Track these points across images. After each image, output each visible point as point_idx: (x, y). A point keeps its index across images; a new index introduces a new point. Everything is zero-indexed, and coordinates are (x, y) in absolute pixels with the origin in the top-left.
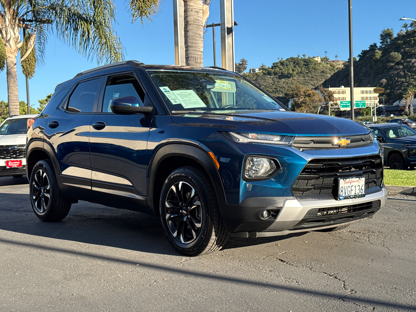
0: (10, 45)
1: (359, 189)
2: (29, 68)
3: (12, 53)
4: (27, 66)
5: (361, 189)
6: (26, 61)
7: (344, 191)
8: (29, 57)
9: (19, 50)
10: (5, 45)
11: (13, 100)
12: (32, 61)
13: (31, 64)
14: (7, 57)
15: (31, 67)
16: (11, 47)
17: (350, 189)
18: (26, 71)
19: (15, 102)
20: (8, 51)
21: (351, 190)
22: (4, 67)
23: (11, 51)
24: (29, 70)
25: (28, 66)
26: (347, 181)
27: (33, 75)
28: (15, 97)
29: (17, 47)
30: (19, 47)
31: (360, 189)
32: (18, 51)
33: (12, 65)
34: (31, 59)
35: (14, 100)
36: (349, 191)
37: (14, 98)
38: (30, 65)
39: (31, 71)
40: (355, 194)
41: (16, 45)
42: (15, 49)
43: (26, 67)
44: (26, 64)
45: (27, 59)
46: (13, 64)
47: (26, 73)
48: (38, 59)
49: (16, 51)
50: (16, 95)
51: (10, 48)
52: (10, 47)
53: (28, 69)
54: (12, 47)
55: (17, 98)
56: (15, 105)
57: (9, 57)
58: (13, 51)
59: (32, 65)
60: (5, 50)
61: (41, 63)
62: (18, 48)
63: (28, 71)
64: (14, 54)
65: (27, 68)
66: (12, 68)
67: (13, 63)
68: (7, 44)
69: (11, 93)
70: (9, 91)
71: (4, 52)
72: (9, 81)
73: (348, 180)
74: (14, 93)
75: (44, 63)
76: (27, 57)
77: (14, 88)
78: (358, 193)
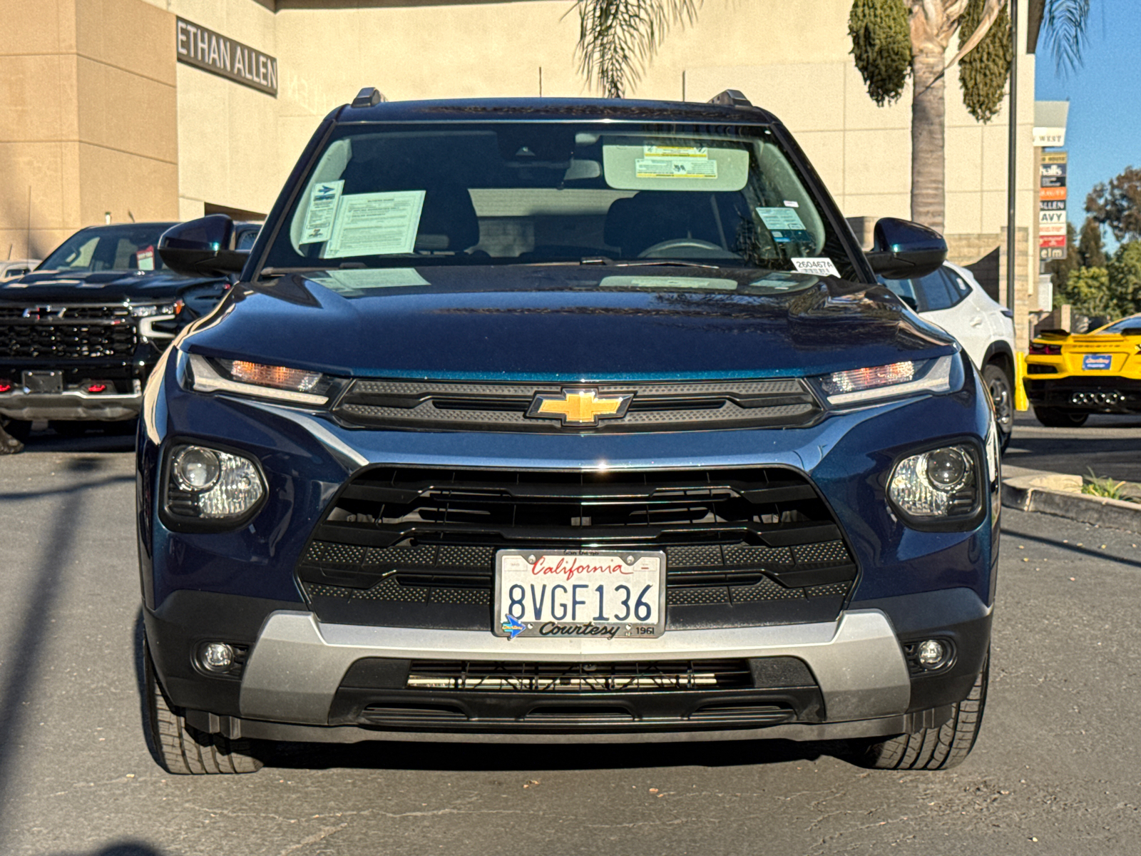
0: (924, 10)
1: (625, 603)
2: (981, 86)
3: (929, 39)
4: (976, 80)
5: (639, 603)
6: (975, 60)
7: (528, 602)
8: (985, 46)
9: (956, 25)
10: (910, 11)
11: (923, 195)
12: (994, 61)
13: (988, 73)
14: (915, 51)
15: (988, 81)
16: (926, 17)
17: (564, 598)
18: (972, 95)
19: (931, 204)
20: (917, 30)
21: (575, 603)
22: (900, 84)
23: (925, 32)
24: (981, 93)
25: (979, 78)
26: (546, 565)
27: (994, 109)
28: (934, 185)
29: (948, 17)
30: (955, 17)
31: (632, 603)
32: (953, 29)
33: (927, 78)
34: (989, 54)
35: (928, 196)
36: (564, 606)
37: (928, 188)
38: (985, 75)
39: (988, 95)
40: (601, 617)
41: (946, 9)
42: (940, 22)
43: (973, 82)
44: (973, 73)
45: (977, 56)
46: (932, 75)
47: (971, 104)
48: (1062, 49)
49: (945, 28)
50: (933, 178)
51: (924, 21)
52: (922, 18)
53: (978, 89)
54: (930, 15)
55: (936, 189)
56: (928, 212)
57: (921, 51)
58: (935, 32)
59: (992, 74)
60: (909, 29)
61: (1072, 62)
62: (952, 19)
63: (979, 95)
64: (939, 39)
65: (976, 84)
66: (928, 88)
67: (931, 72)
68: (916, 9)
69: (919, 173)
70: (916, 165)
71: (900, 37)
72: (917, 134)
73: (551, 560)
74: (929, 173)
75: (1082, 64)
76: (977, 47)
77: (929, 156)
78: (617, 617)
